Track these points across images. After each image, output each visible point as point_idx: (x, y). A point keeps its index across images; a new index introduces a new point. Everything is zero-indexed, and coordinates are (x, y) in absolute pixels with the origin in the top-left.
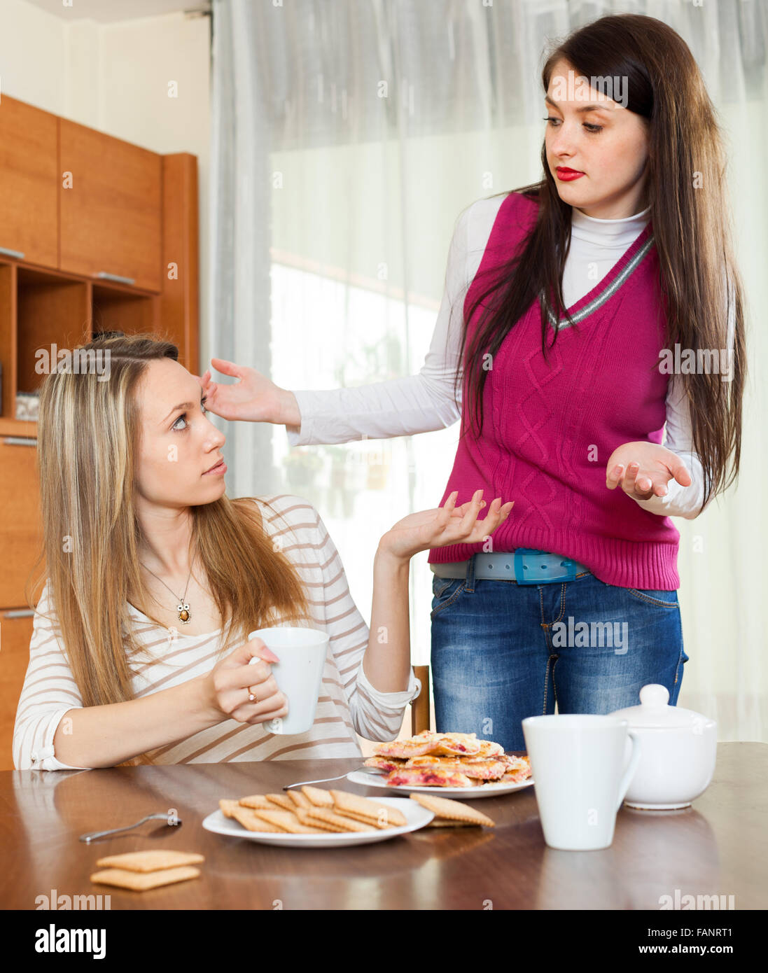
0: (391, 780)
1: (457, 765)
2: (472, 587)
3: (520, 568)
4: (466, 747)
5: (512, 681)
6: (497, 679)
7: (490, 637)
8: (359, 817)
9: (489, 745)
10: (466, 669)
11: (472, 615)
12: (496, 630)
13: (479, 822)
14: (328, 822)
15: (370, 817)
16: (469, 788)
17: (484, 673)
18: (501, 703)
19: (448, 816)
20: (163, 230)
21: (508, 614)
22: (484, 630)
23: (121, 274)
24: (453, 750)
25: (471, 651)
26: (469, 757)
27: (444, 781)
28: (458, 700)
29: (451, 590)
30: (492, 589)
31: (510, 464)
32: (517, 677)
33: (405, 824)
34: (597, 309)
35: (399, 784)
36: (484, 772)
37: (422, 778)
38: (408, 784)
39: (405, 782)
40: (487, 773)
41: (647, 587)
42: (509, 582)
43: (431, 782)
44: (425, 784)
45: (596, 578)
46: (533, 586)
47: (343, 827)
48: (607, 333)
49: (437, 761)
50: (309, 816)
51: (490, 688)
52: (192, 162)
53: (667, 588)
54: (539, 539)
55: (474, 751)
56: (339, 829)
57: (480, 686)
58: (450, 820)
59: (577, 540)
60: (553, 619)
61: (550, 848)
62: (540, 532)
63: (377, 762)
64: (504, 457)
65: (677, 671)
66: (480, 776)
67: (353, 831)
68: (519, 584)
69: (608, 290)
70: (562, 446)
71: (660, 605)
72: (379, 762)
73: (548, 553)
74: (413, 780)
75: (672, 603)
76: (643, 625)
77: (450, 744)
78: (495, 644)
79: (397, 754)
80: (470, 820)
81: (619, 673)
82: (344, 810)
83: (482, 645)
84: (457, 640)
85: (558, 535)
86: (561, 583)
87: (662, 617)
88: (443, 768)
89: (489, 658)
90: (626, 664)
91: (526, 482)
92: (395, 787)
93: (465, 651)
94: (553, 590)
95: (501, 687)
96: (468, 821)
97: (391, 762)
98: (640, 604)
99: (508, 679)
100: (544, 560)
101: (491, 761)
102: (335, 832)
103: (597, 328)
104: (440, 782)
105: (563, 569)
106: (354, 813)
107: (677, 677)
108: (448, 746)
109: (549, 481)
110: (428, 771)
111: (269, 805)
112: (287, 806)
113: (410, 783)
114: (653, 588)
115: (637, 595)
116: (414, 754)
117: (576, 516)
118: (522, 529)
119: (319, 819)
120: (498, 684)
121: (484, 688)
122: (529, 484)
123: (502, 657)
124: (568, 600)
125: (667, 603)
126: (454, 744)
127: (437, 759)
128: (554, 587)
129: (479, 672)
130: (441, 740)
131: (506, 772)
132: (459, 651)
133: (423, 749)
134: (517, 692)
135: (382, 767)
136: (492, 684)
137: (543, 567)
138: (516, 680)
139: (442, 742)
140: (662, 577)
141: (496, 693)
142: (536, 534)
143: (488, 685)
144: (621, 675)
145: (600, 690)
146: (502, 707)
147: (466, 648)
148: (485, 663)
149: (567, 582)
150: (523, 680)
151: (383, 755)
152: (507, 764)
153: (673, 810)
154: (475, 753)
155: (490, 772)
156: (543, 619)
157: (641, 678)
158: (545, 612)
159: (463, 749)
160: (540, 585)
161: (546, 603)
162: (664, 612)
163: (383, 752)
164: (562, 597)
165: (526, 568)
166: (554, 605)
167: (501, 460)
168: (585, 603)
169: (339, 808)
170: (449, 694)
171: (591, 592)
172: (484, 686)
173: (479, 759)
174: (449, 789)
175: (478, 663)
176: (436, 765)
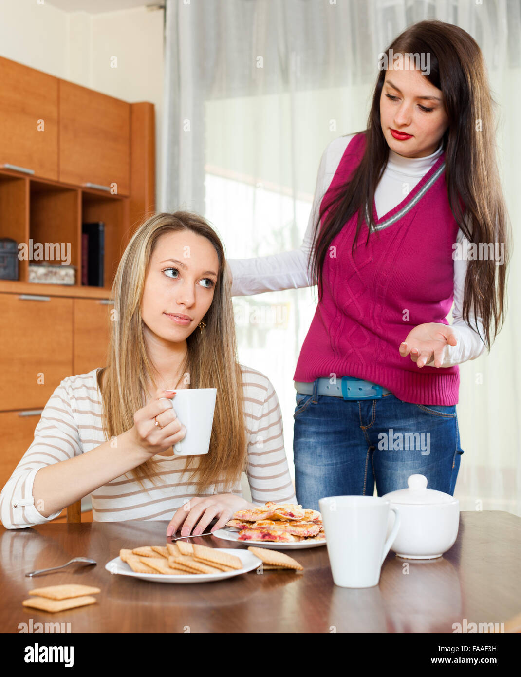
0: (240, 536)
1: (286, 526)
2: (316, 400)
3: (345, 389)
4: (294, 514)
5: (341, 463)
6: (332, 461)
7: (327, 433)
8: (209, 563)
9: (312, 512)
10: (311, 454)
11: (317, 419)
12: (331, 429)
13: (292, 567)
14: (188, 567)
15: (217, 563)
16: (293, 543)
17: (323, 457)
18: (334, 477)
19: (271, 563)
20: (131, 154)
21: (339, 419)
22: (323, 429)
23: (101, 184)
24: (285, 516)
25: (315, 442)
26: (296, 521)
27: (275, 538)
28: (306, 475)
29: (304, 401)
30: (329, 402)
31: (341, 319)
32: (345, 460)
33: (241, 568)
34: (399, 219)
35: (245, 539)
36: (304, 532)
37: (261, 535)
38: (251, 540)
39: (250, 538)
40: (306, 533)
41: (431, 403)
42: (340, 399)
43: (267, 538)
44: (263, 540)
45: (395, 397)
46: (354, 401)
47: (198, 570)
48: (405, 235)
49: (273, 524)
50: (175, 562)
51: (327, 467)
52: (151, 108)
53: (446, 404)
54: (355, 371)
55: (300, 517)
56: (195, 572)
57: (320, 466)
58: (272, 565)
59: (381, 371)
60: (368, 423)
61: (336, 586)
62: (356, 366)
63: (235, 523)
64: (338, 314)
65: (454, 460)
66: (301, 534)
67: (204, 573)
68: (345, 399)
69: (408, 206)
70: (374, 308)
71: (440, 416)
72: (237, 523)
73: (363, 380)
74: (255, 537)
75: (449, 414)
76: (428, 429)
77: (283, 512)
78: (331, 438)
79: (248, 518)
80: (286, 565)
81: (411, 460)
82: (200, 558)
83: (322, 439)
84: (306, 434)
85: (369, 368)
86: (373, 400)
87: (441, 424)
88: (276, 529)
89: (327, 447)
90: (416, 455)
91: (350, 333)
92: (243, 541)
93: (311, 443)
94: (367, 404)
95: (334, 466)
96: (284, 566)
97: (245, 524)
98: (425, 414)
99: (339, 461)
100: (361, 384)
101: (310, 524)
102: (192, 573)
103: (398, 232)
104: (273, 539)
105: (373, 391)
106: (206, 560)
107: (454, 464)
108: (281, 513)
109: (365, 332)
110: (265, 531)
111: (153, 554)
112: (164, 554)
113: (253, 539)
114: (435, 404)
115: (422, 409)
116: (259, 518)
117: (382, 356)
118: (345, 364)
119: (182, 565)
120: (332, 464)
121: (323, 467)
122: (352, 334)
123: (335, 446)
124: (377, 411)
125: (445, 414)
126: (286, 512)
127: (273, 522)
128: (368, 402)
129: (319, 456)
130: (277, 509)
131: (320, 532)
132: (307, 442)
133: (265, 515)
134: (345, 470)
135: (238, 527)
136: (328, 465)
137: (360, 389)
138: (344, 462)
139: (277, 511)
140: (442, 397)
141: (331, 470)
142: (354, 368)
143: (325, 465)
144: (413, 462)
145: (399, 472)
146: (334, 480)
147: (312, 440)
148: (323, 451)
149: (377, 400)
150: (349, 463)
151: (239, 518)
152: (321, 526)
153: (428, 559)
154: (301, 518)
155: (309, 532)
156: (361, 423)
157: (426, 464)
158: (363, 418)
159: (292, 515)
160: (359, 401)
161: (363, 413)
162: (443, 420)
163: (239, 516)
164: (373, 409)
165: (349, 389)
166: (368, 414)
167: (336, 316)
168: (388, 414)
169: (196, 557)
170: (301, 470)
171: (393, 406)
172: (323, 466)
173: (303, 522)
174: (278, 543)
175: (319, 450)
176: (272, 526)
